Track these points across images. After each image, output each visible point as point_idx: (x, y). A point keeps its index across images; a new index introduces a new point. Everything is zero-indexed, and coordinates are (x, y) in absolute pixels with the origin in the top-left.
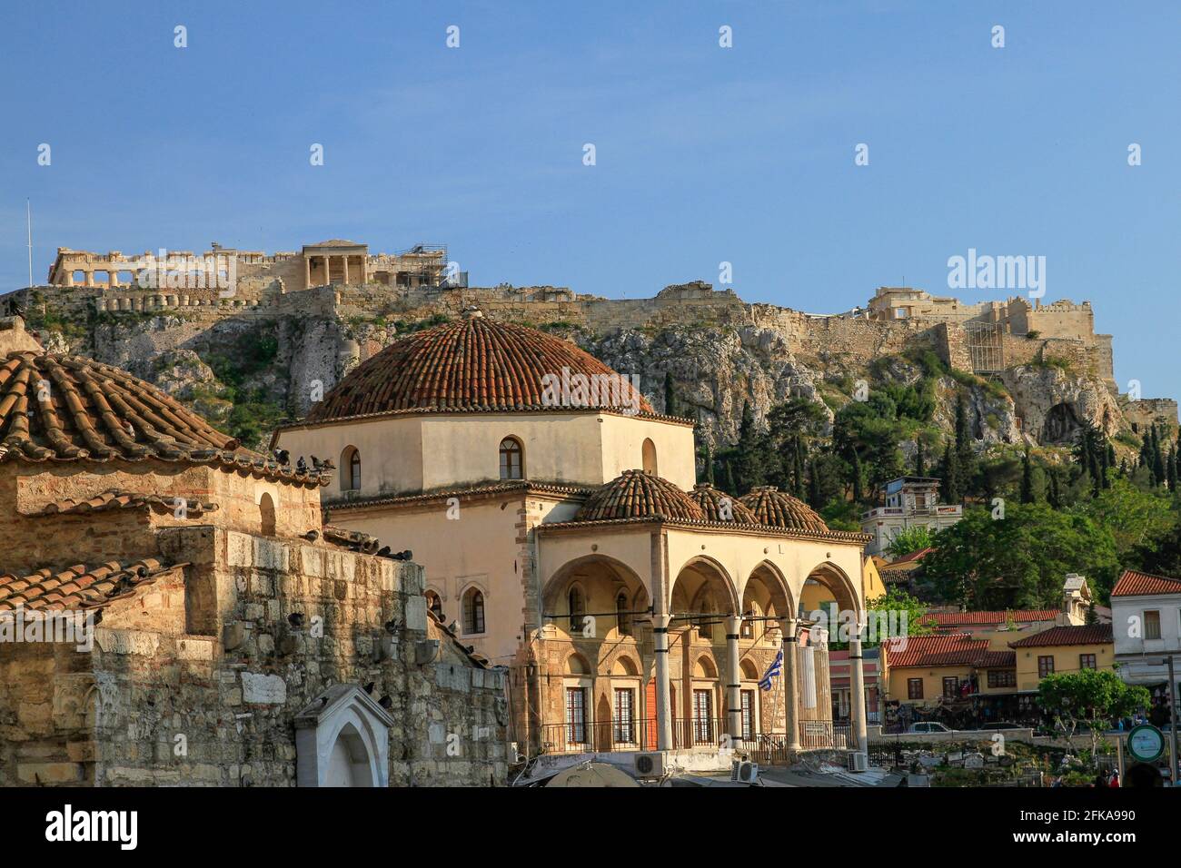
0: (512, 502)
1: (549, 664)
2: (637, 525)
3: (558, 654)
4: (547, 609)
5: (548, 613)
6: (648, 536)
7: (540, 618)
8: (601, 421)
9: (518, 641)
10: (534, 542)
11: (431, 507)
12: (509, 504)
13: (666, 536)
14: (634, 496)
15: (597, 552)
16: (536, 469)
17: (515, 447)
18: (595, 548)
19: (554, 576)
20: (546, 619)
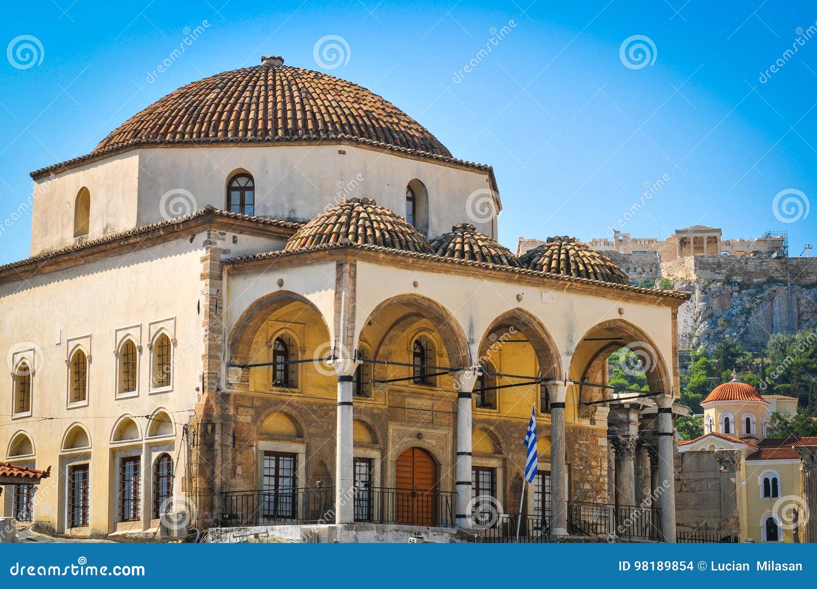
0: (200, 232)
1: (236, 422)
2: (321, 253)
3: (252, 412)
4: (236, 358)
5: (237, 362)
6: (333, 265)
7: (223, 367)
8: (344, 153)
9: (197, 393)
10: (221, 278)
11: (133, 246)
12: (197, 236)
13: (355, 266)
14: (335, 225)
15: (283, 288)
16: (265, 206)
17: (250, 184)
18: (281, 283)
19: (241, 318)
20: (232, 368)
